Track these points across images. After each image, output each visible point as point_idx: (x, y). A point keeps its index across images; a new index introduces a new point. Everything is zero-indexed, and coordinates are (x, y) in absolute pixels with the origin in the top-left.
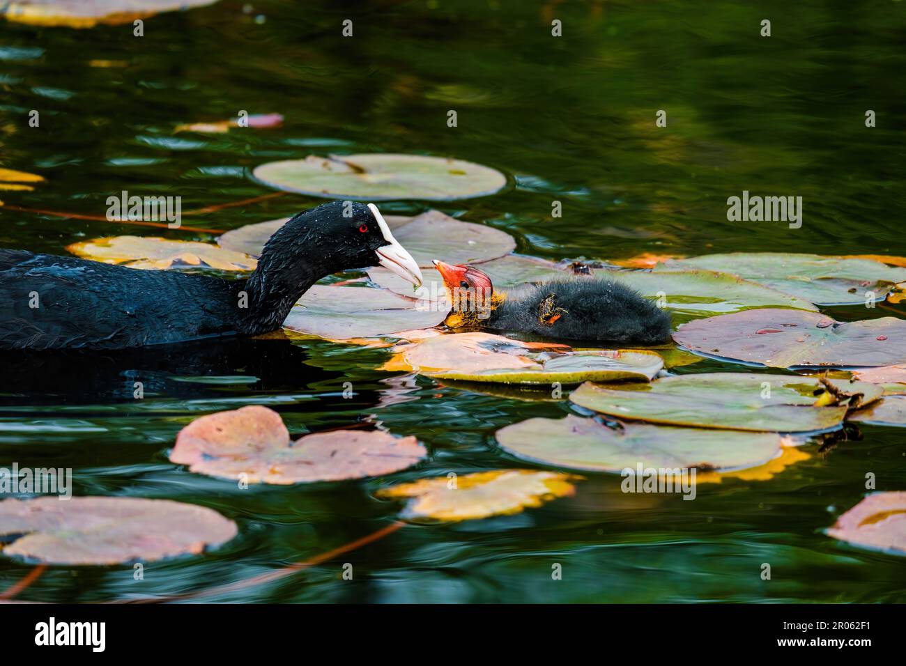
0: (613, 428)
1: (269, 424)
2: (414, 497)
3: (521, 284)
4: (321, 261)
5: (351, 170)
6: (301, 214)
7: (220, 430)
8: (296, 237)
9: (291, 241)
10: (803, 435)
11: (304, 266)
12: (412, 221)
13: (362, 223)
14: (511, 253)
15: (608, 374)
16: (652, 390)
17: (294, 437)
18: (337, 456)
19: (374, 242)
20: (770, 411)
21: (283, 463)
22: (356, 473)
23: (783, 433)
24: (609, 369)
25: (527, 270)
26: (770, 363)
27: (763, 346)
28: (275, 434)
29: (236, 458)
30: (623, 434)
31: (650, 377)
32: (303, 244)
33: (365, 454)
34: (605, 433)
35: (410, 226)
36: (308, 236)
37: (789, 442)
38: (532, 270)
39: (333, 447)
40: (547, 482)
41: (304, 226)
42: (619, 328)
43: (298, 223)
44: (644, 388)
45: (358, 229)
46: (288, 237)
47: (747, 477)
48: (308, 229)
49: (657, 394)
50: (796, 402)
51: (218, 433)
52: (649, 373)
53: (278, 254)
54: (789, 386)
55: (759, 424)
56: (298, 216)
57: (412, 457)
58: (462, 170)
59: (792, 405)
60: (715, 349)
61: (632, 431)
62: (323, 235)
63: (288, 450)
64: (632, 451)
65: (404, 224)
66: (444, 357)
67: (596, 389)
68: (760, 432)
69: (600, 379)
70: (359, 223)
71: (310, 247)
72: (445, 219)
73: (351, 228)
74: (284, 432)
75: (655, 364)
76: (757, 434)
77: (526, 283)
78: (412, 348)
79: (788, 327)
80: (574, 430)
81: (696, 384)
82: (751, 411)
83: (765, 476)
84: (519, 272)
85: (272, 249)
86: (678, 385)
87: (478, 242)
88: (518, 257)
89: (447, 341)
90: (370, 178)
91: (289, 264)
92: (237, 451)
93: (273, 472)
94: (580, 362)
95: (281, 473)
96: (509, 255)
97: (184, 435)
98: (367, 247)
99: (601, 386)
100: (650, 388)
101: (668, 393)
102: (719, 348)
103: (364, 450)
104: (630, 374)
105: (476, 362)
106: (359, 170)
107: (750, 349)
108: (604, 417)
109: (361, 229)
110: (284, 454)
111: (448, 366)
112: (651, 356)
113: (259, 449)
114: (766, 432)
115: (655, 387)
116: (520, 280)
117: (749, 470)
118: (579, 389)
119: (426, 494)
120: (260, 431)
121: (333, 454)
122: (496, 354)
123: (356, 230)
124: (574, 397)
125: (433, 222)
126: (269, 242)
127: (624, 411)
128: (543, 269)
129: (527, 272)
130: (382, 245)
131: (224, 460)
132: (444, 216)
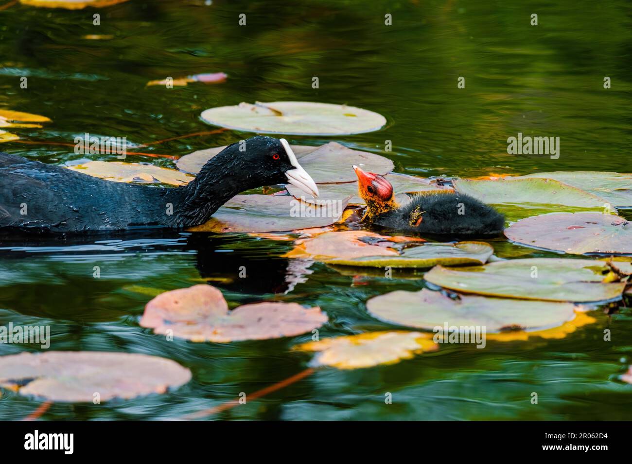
0: (454, 299)
1: (213, 298)
2: (319, 351)
3: (398, 194)
4: (243, 179)
5: (273, 113)
6: (230, 146)
7: (176, 302)
8: (225, 162)
9: (222, 165)
10: (592, 305)
11: (231, 182)
12: (317, 149)
13: (274, 152)
14: (391, 172)
15: (453, 260)
16: (485, 271)
17: (231, 308)
18: (262, 322)
19: (284, 167)
20: (570, 286)
21: (223, 326)
22: (276, 334)
23: (576, 303)
24: (454, 256)
25: (403, 185)
26: (570, 251)
27: (568, 238)
28: (217, 305)
29: (189, 323)
30: (460, 304)
31: (483, 261)
32: (231, 167)
33: (283, 320)
34: (448, 302)
35: (316, 154)
36: (235, 162)
37: (581, 309)
38: (407, 184)
39: (259, 315)
40: (418, 340)
41: (232, 155)
42: (466, 225)
43: (228, 153)
44: (479, 270)
45: (272, 157)
46: (220, 162)
47: (546, 336)
48: (235, 157)
49: (489, 274)
50: (589, 279)
51: (175, 305)
52: (482, 258)
53: (212, 173)
54: (586, 267)
55: (561, 296)
56: (228, 147)
57: (317, 322)
58: (353, 113)
59: (586, 282)
60: (533, 240)
61: (467, 301)
62: (246, 161)
63: (226, 317)
64: (465, 316)
65: (312, 151)
66: (331, 247)
67: (445, 271)
68: (560, 302)
69: (447, 264)
70: (273, 153)
71: (236, 170)
72: (341, 148)
73: (266, 156)
74: (224, 304)
75: (487, 252)
76: (558, 304)
77: (402, 193)
78: (309, 241)
79: (591, 224)
80: (425, 300)
81: (518, 266)
82: (557, 286)
83: (560, 335)
84: (397, 186)
85: (207, 169)
86: (505, 267)
87: (366, 165)
88: (396, 175)
89: (335, 237)
90: (285, 119)
91: (219, 180)
92: (189, 318)
93: (215, 333)
94: (432, 250)
95: (222, 334)
96: (390, 173)
97: (150, 307)
98: (279, 170)
99: (448, 268)
100: (484, 269)
101: (496, 274)
102: (536, 240)
103: (282, 317)
104: (469, 259)
105: (354, 251)
106: (279, 113)
107: (559, 240)
108: (449, 292)
109: (274, 158)
110: (223, 320)
111: (334, 255)
112: (484, 246)
113: (205, 317)
114: (565, 302)
115: (488, 268)
116: (398, 191)
117: (548, 331)
118: (432, 272)
119: (328, 349)
120: (206, 303)
121: (260, 320)
122: (370, 246)
123: (270, 158)
124: (428, 276)
125: (332, 150)
126: (206, 165)
127: (463, 287)
128: (414, 184)
129: (403, 186)
130: (290, 169)
131: (179, 325)
132: (341, 146)
